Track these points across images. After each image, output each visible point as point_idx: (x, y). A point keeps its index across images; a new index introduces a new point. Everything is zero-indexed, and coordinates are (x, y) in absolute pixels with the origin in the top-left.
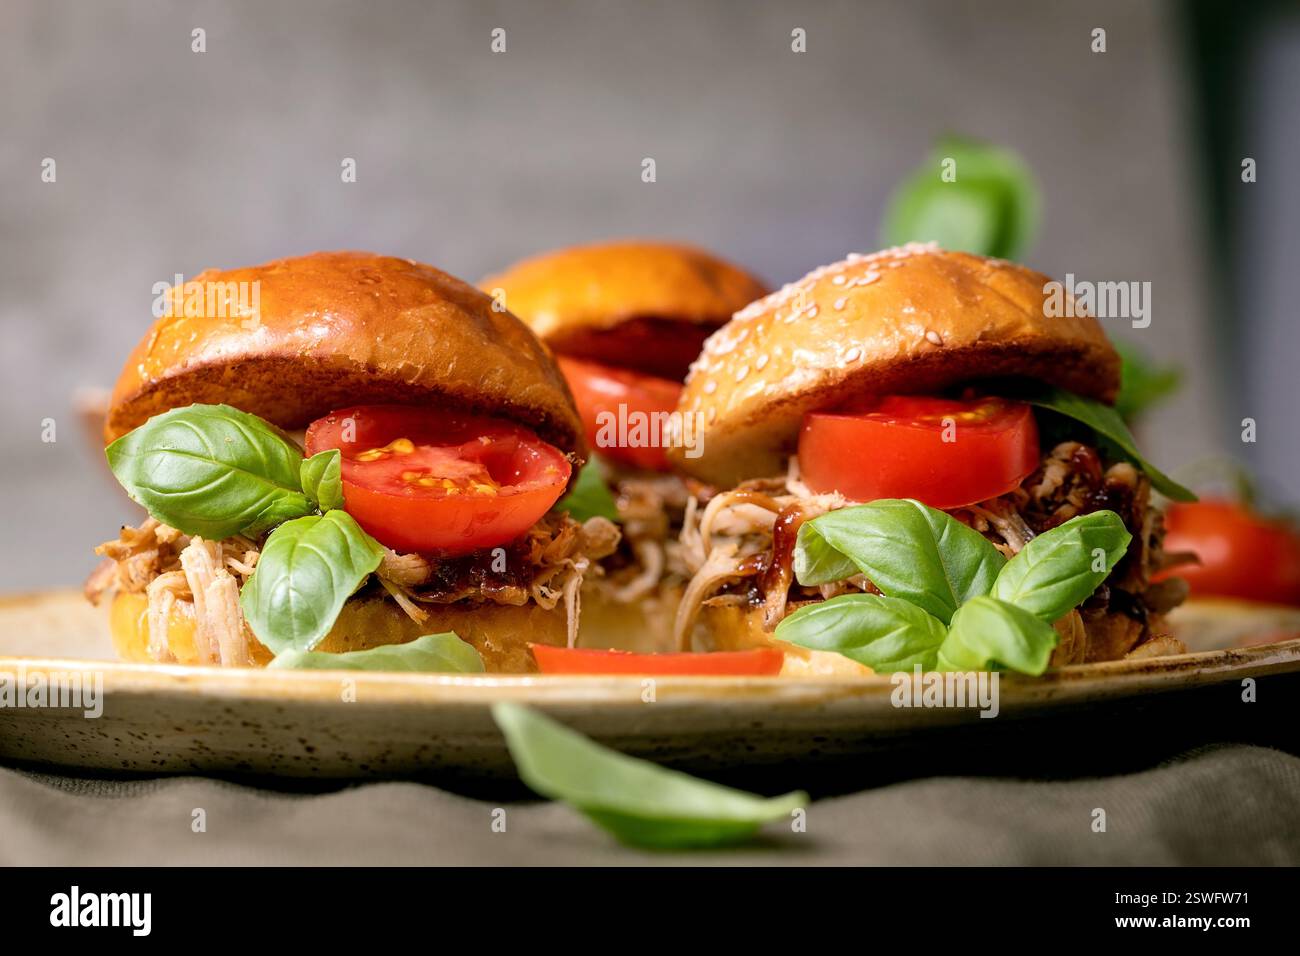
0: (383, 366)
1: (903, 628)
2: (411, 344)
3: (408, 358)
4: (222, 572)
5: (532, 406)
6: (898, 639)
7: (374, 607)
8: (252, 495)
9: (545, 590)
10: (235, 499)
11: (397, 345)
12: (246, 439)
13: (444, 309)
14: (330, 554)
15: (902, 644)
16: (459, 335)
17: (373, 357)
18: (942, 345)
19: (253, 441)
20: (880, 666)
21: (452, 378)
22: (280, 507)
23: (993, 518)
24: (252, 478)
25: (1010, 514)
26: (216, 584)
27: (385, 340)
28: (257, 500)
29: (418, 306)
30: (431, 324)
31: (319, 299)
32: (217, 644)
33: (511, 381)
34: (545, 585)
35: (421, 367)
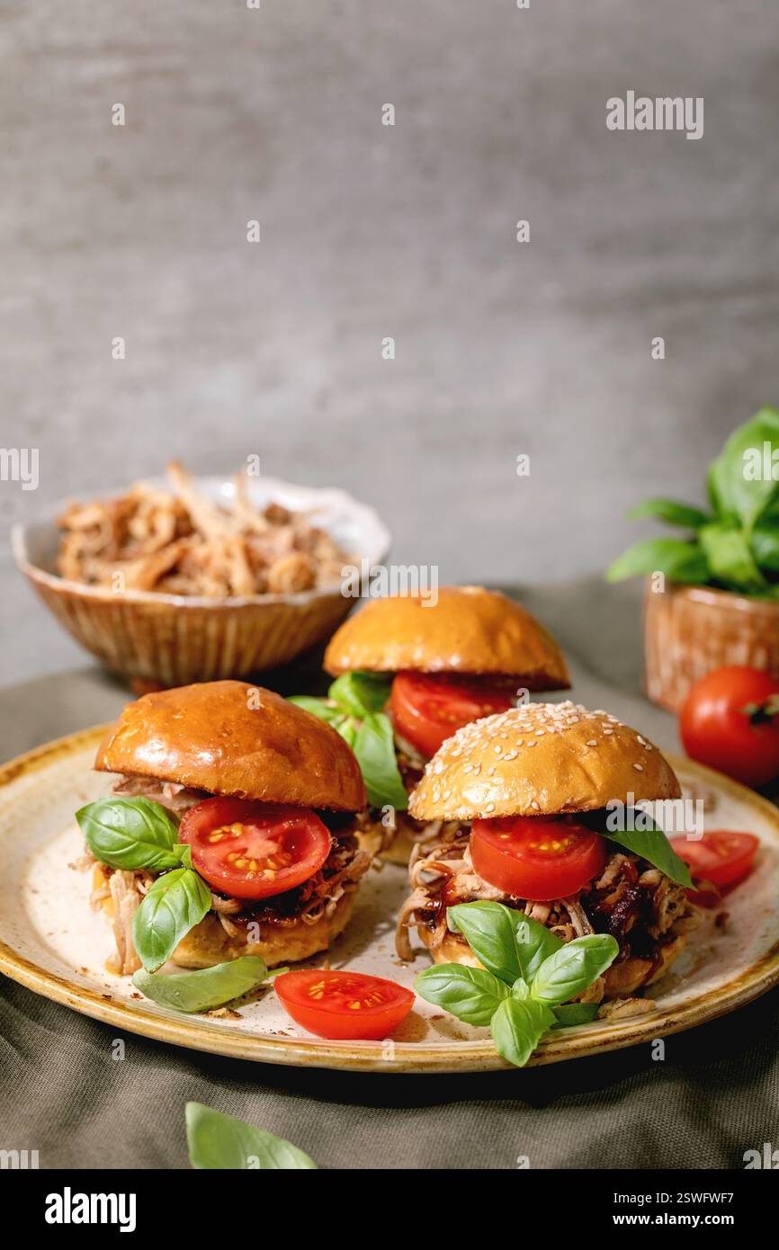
0: (224, 791)
1: (479, 996)
2: (241, 779)
3: (239, 786)
4: (130, 892)
5: (316, 806)
6: (476, 1001)
7: (213, 920)
8: (147, 855)
9: (309, 916)
10: (139, 858)
11: (233, 780)
12: (147, 824)
13: (264, 755)
14: (176, 910)
15: (477, 1005)
16: (271, 772)
17: (218, 786)
18: (540, 810)
19: (150, 825)
20: (463, 1016)
21: (265, 796)
22: (162, 863)
23: (565, 904)
24: (149, 846)
25: (576, 902)
26: (127, 899)
27: (226, 776)
28: (149, 859)
29: (248, 754)
30: (255, 766)
31: (193, 746)
32: (124, 932)
33: (302, 795)
34: (309, 913)
35: (246, 792)
